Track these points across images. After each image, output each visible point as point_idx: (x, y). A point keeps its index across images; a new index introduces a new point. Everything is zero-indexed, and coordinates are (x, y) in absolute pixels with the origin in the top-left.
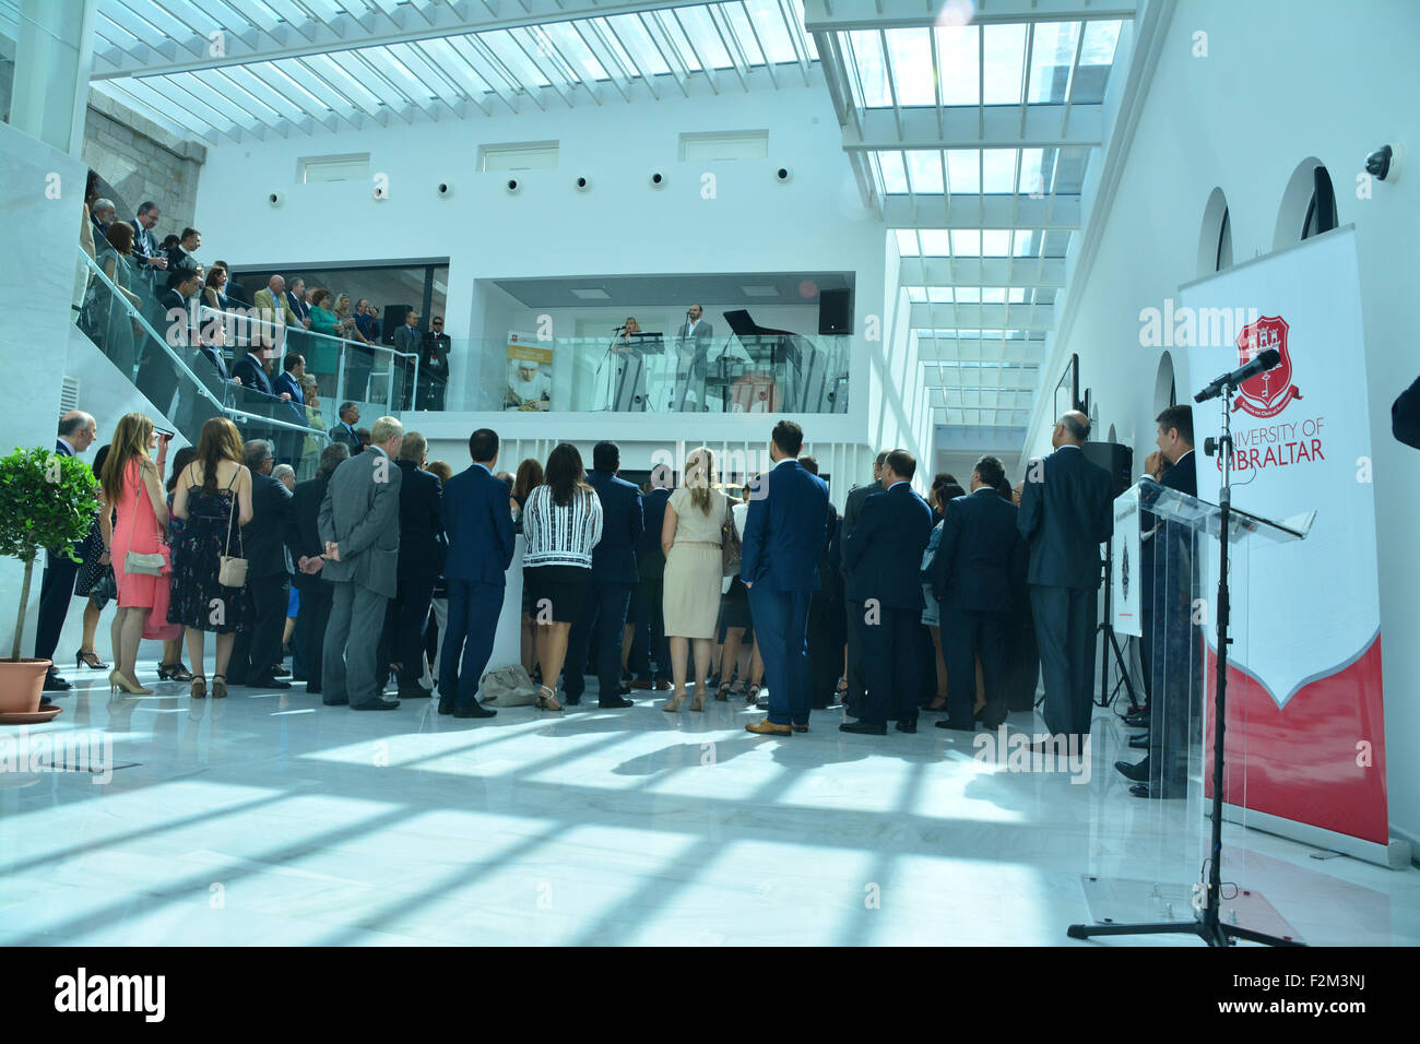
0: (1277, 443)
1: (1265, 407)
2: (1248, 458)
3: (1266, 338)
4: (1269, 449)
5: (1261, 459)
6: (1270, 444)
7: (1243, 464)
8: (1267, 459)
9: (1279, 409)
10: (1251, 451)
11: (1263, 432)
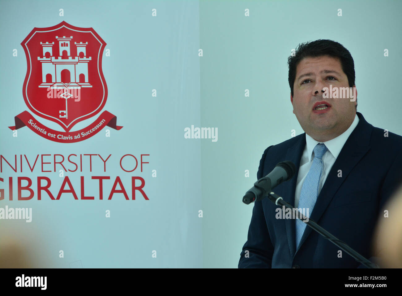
0: (79, 174)
1: (63, 130)
2: (34, 187)
3: (68, 49)
4: (67, 179)
5: (55, 189)
6: (69, 174)
7: (26, 193)
8: (62, 191)
9: (83, 135)
10: (39, 179)
11: (59, 159)
